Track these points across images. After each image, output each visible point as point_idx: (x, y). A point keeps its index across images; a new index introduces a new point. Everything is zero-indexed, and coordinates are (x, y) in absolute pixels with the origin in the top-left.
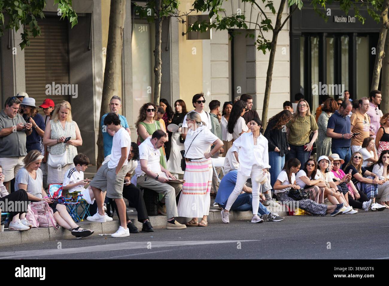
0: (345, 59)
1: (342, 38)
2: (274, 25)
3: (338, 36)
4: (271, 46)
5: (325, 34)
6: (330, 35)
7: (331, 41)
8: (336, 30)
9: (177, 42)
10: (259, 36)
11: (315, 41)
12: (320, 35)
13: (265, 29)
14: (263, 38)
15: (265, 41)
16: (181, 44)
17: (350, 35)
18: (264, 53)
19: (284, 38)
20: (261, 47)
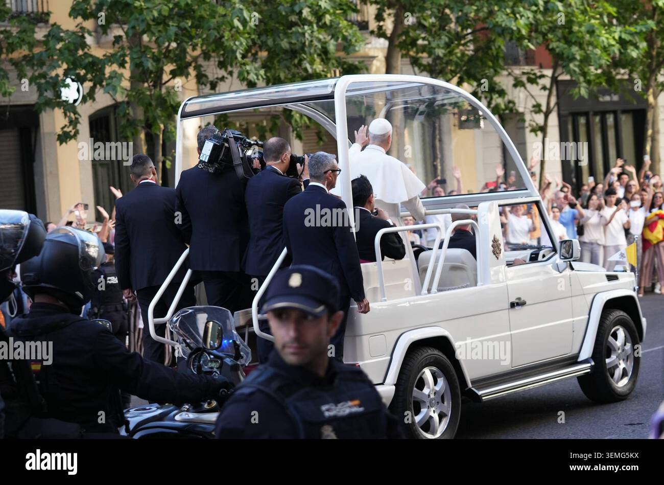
0: (611, 134)
1: (608, 116)
2: (544, 108)
3: (603, 114)
4: (543, 129)
5: (591, 113)
6: (596, 114)
7: (597, 119)
8: (601, 108)
9: (449, 133)
10: (531, 120)
11: (582, 121)
12: (586, 114)
13: (536, 113)
14: (534, 121)
15: (537, 124)
16: (453, 135)
17: (615, 113)
18: (536, 135)
19: (553, 119)
20: (534, 130)
